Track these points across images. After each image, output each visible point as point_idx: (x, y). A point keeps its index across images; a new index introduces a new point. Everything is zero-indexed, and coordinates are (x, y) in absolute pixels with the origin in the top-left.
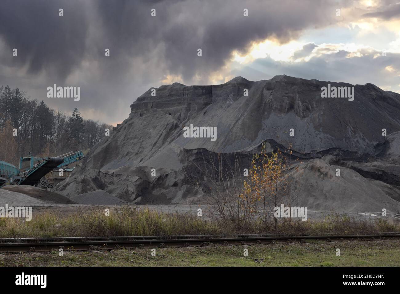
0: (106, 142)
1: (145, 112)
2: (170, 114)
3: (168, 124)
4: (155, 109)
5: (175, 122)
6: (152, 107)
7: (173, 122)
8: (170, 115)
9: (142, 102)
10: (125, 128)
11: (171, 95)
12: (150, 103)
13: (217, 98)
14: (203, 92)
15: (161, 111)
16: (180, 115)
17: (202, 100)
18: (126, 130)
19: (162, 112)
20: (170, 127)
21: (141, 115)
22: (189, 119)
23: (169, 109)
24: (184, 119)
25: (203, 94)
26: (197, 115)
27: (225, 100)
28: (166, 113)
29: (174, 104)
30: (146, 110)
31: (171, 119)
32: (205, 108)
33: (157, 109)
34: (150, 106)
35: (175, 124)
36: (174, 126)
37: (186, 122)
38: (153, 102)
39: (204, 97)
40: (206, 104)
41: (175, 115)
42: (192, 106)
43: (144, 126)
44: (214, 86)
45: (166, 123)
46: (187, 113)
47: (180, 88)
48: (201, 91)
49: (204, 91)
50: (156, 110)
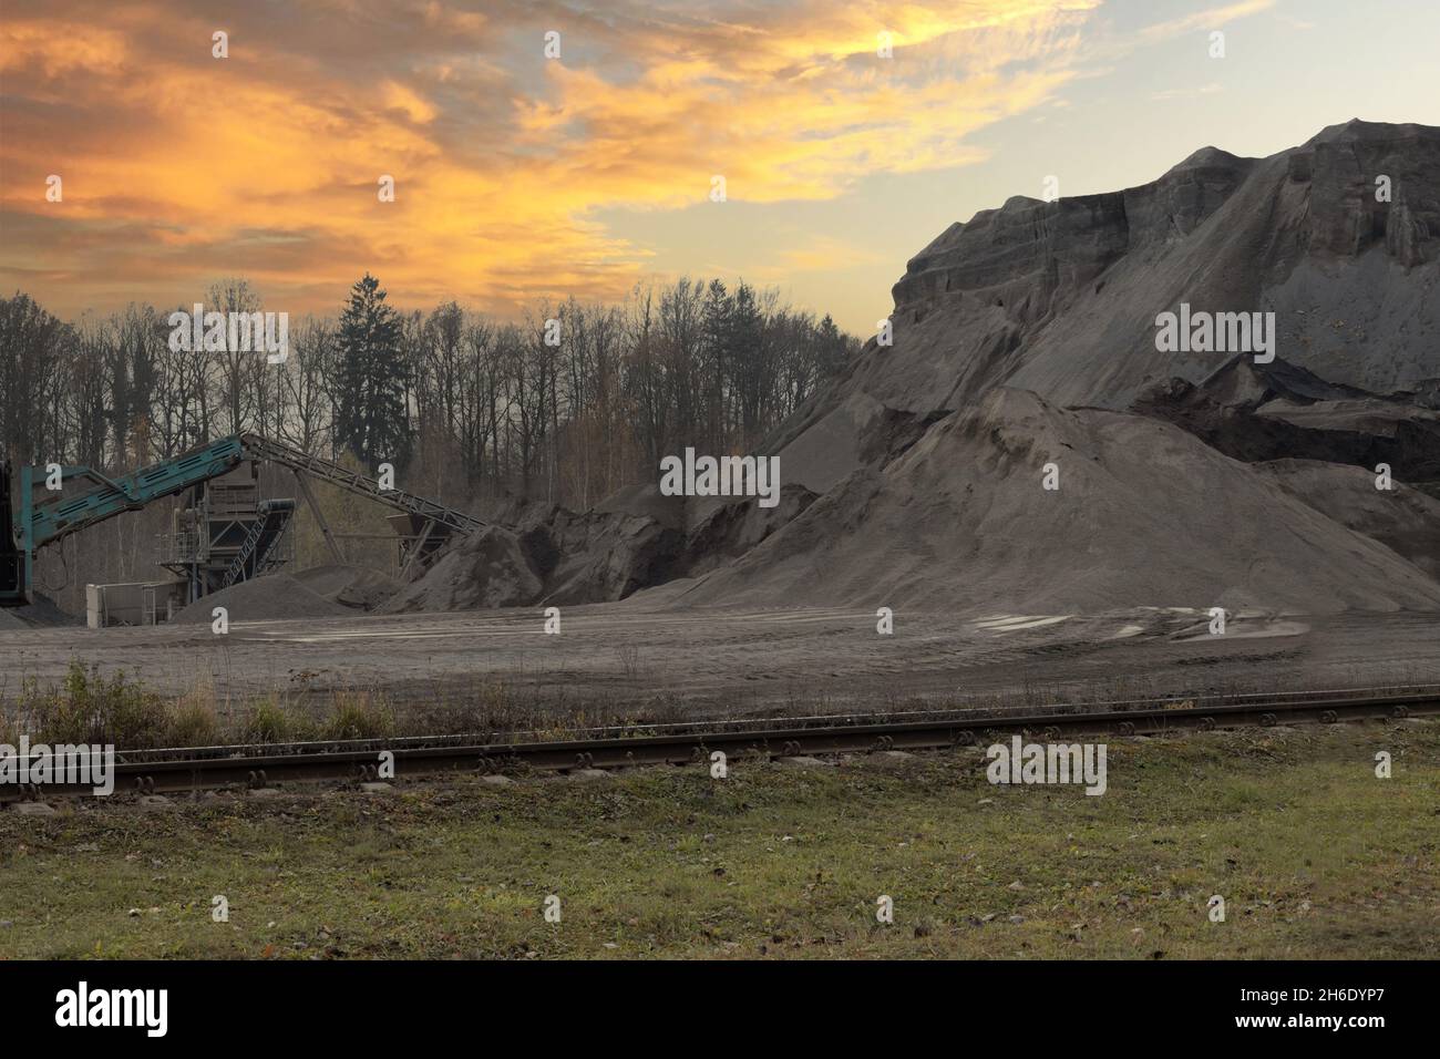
0: (808, 415)
1: (930, 305)
2: (1001, 304)
3: (987, 339)
4: (958, 292)
5: (1012, 327)
6: (948, 288)
7: (1005, 328)
8: (1002, 308)
9: (920, 274)
10: (868, 364)
11: (999, 241)
12: (941, 273)
13: (1140, 233)
14: (1094, 218)
15: (976, 296)
16: (1027, 304)
17: (1093, 246)
18: (867, 372)
19: (977, 300)
20: (991, 347)
21: (918, 319)
22: (1054, 315)
23: (997, 287)
24: (1039, 315)
25: (1095, 224)
26: (1078, 296)
27: (1163, 235)
28: (989, 303)
29: (1011, 268)
30: (933, 299)
31: (1000, 320)
32: (1103, 269)
33: (964, 294)
34: (941, 283)
35: (1009, 336)
36: (1007, 343)
37: (1044, 325)
38: (949, 271)
39: (1098, 233)
40: (1109, 258)
41: (1011, 305)
42: (1061, 269)
43: (921, 353)
44: (1128, 190)
45: (983, 336)
46: (1050, 293)
47: (1023, 213)
48: (1088, 213)
49: (1099, 213)
50: (961, 295)
